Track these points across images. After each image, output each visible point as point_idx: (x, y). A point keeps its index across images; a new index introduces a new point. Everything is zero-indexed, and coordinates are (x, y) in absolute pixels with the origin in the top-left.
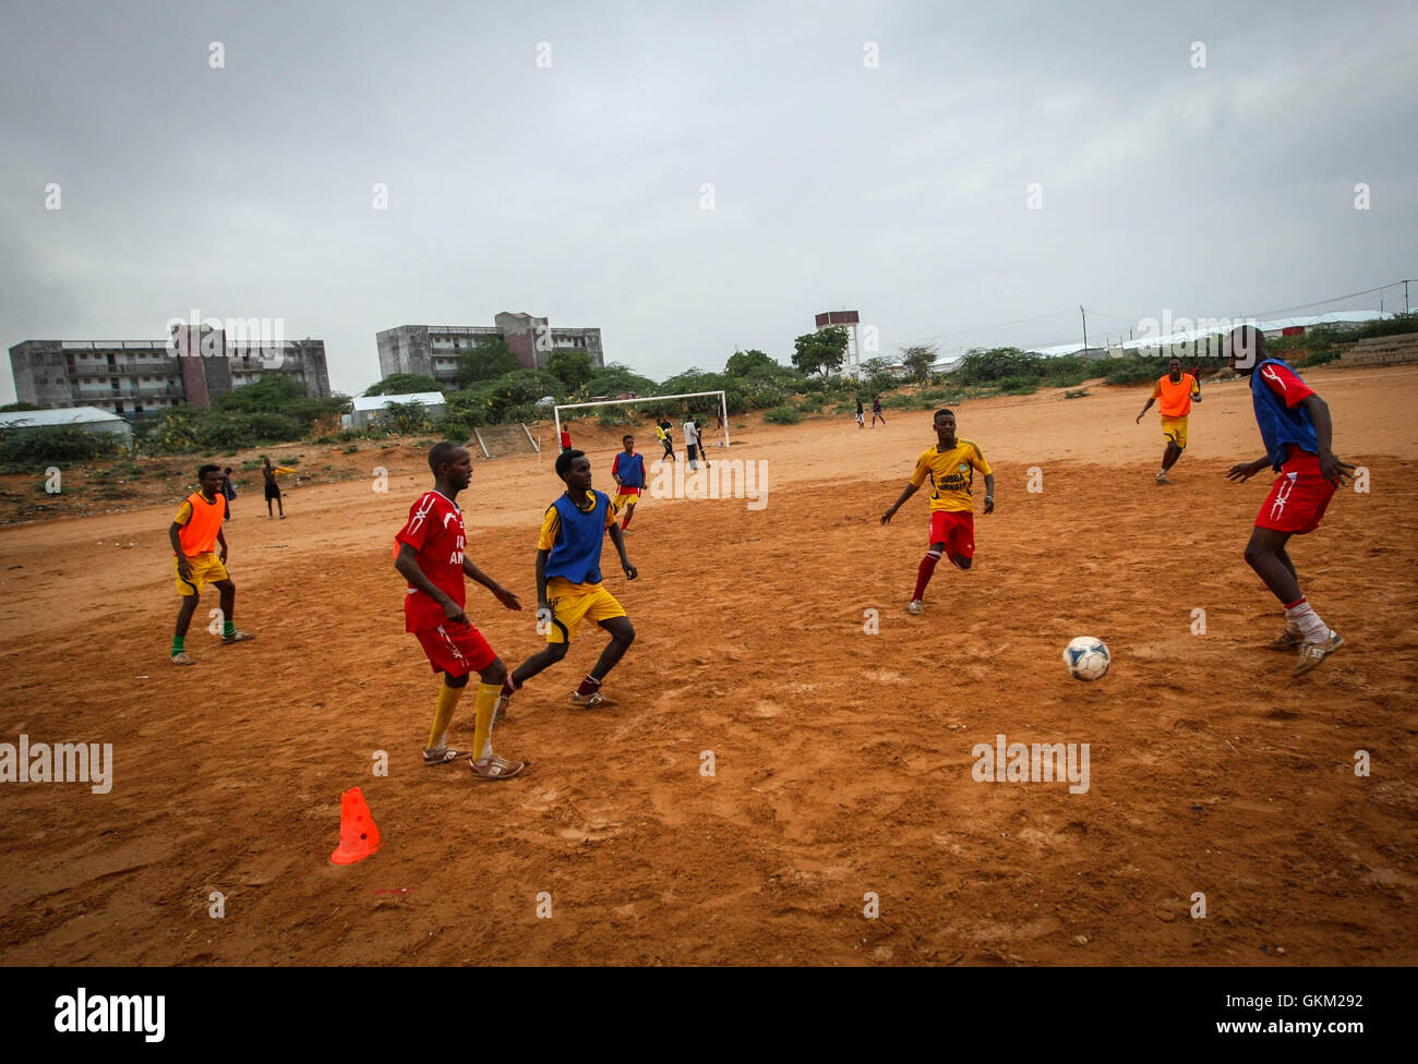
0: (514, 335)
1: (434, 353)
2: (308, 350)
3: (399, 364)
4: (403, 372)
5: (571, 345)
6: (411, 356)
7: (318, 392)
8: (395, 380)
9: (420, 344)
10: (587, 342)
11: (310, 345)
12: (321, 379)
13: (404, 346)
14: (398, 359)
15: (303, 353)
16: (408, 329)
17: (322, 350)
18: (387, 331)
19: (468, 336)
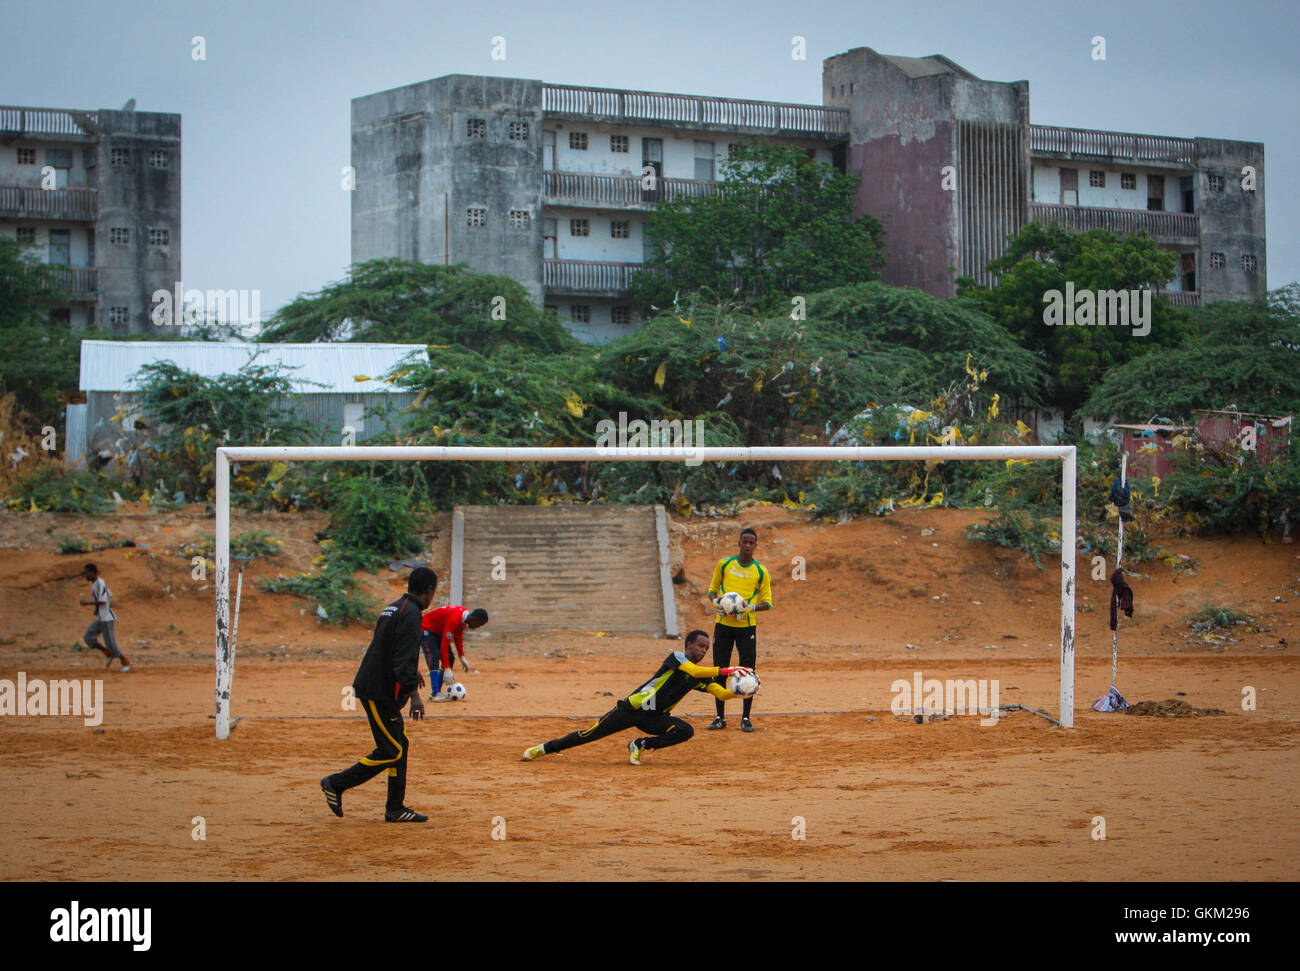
0: (889, 140)
1: (554, 189)
2: (121, 148)
3: (416, 227)
4: (427, 259)
5: (1135, 201)
6: (461, 194)
7: (135, 310)
8: (390, 282)
9: (499, 153)
10: (1201, 196)
11: (130, 131)
12: (151, 257)
13: (437, 158)
14: (415, 203)
15: (103, 159)
16: (461, 90)
17: (172, 152)
18: (391, 95)
19: (701, 135)
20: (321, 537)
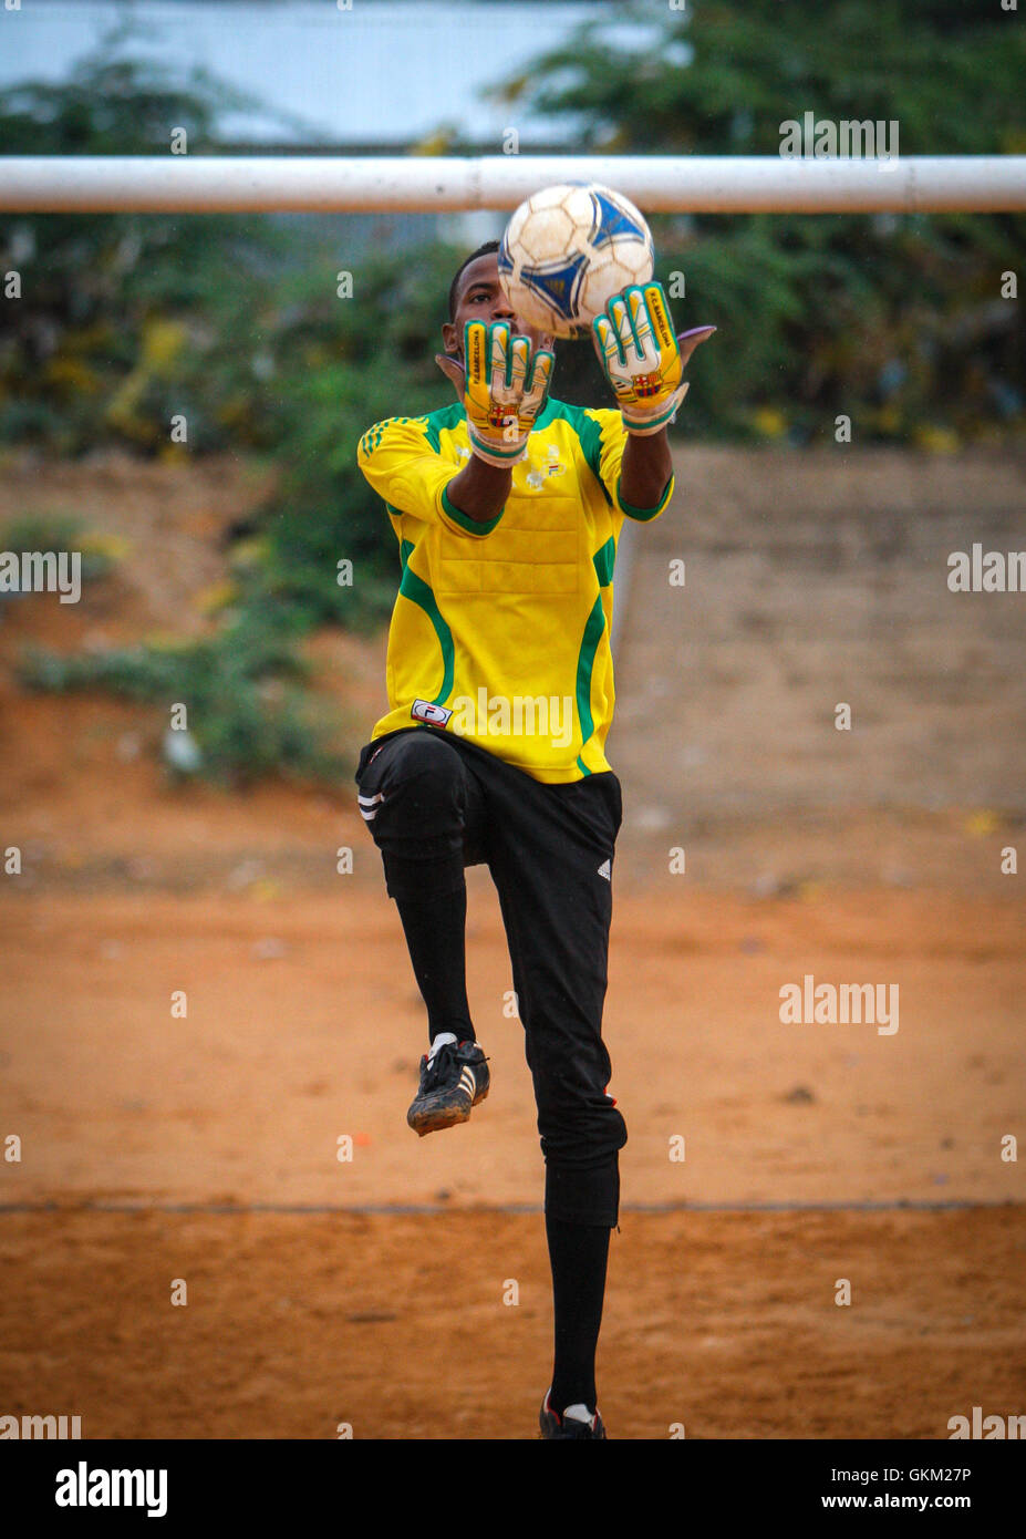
20: (239, 532)
